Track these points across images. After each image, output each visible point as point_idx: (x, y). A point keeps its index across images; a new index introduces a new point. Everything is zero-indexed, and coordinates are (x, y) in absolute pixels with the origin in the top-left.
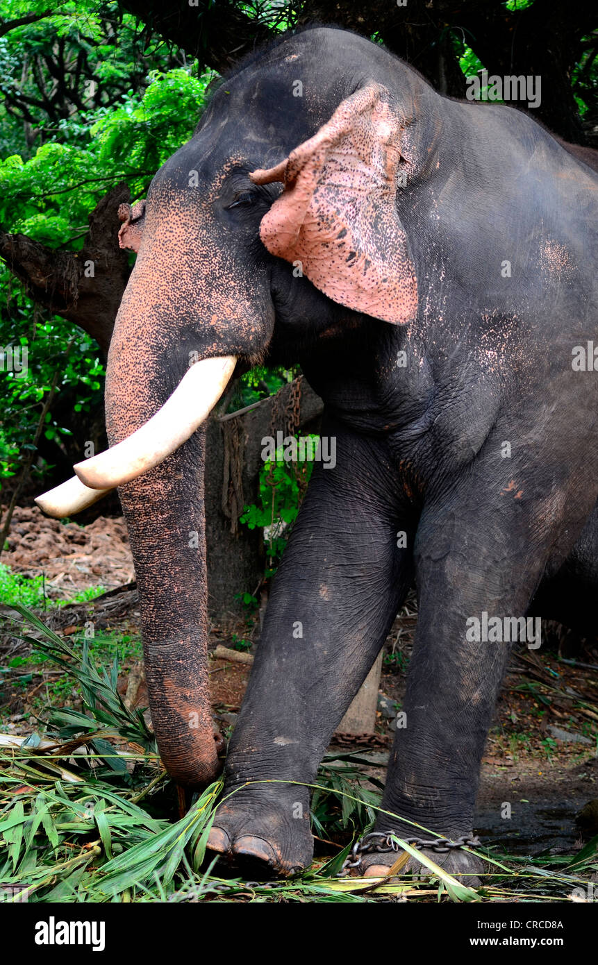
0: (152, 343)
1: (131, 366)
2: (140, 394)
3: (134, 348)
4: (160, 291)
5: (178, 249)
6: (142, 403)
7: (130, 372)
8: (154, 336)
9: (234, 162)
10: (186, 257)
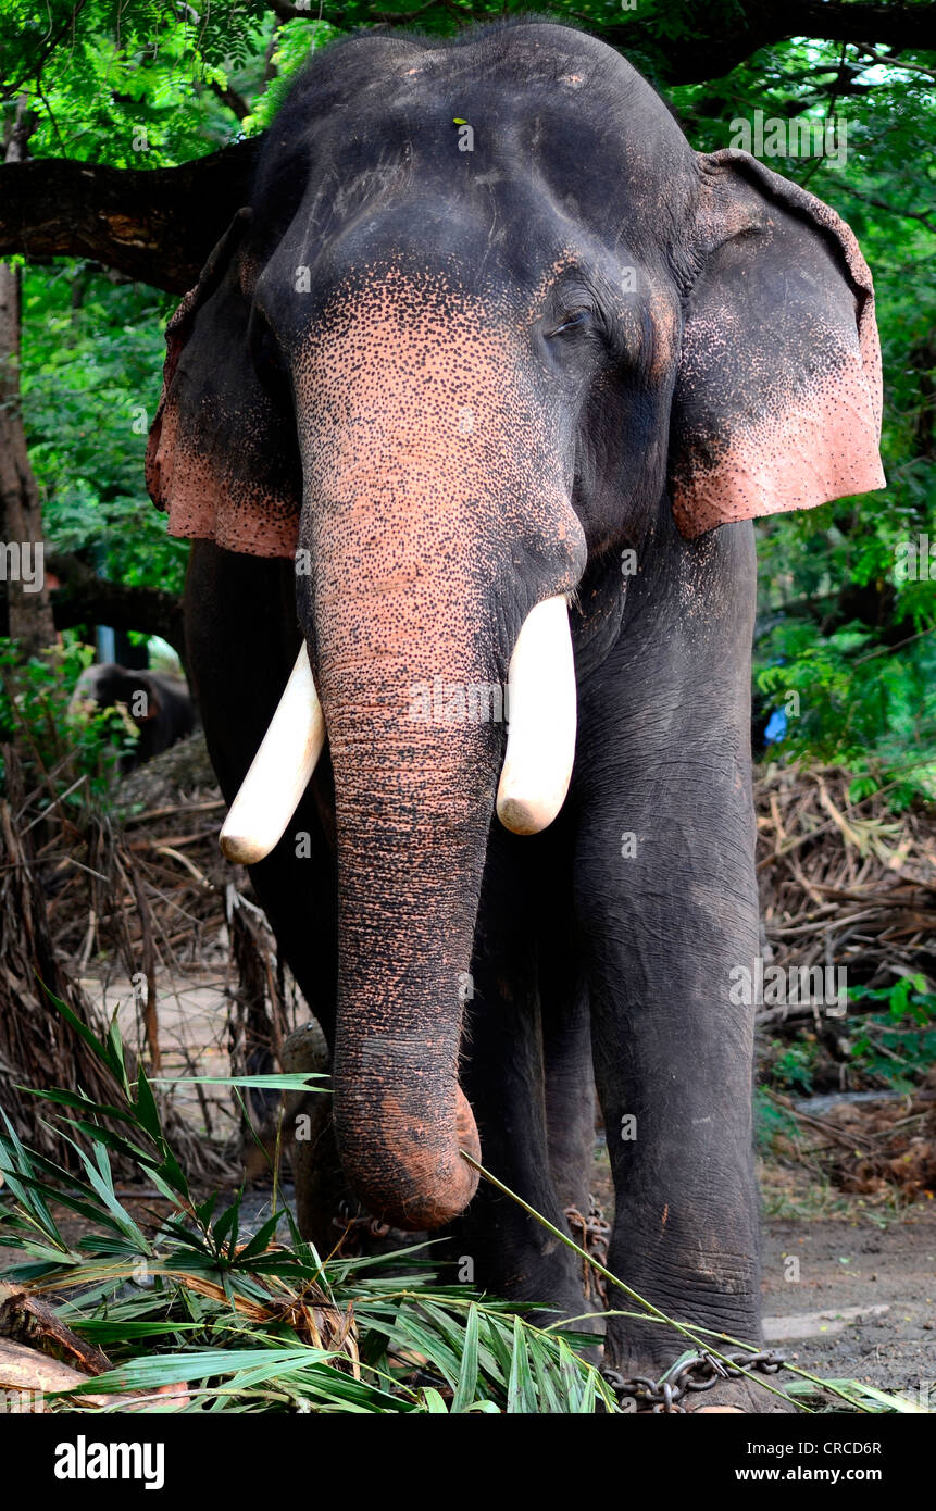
0: (473, 569)
1: (441, 607)
2: (458, 657)
3: (442, 575)
4: (471, 476)
5: (485, 401)
6: (462, 673)
7: (439, 617)
8: (474, 556)
9: (570, 260)
10: (500, 416)
